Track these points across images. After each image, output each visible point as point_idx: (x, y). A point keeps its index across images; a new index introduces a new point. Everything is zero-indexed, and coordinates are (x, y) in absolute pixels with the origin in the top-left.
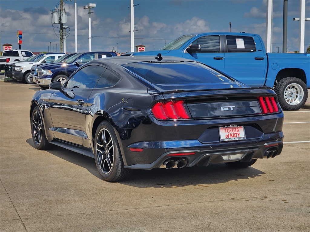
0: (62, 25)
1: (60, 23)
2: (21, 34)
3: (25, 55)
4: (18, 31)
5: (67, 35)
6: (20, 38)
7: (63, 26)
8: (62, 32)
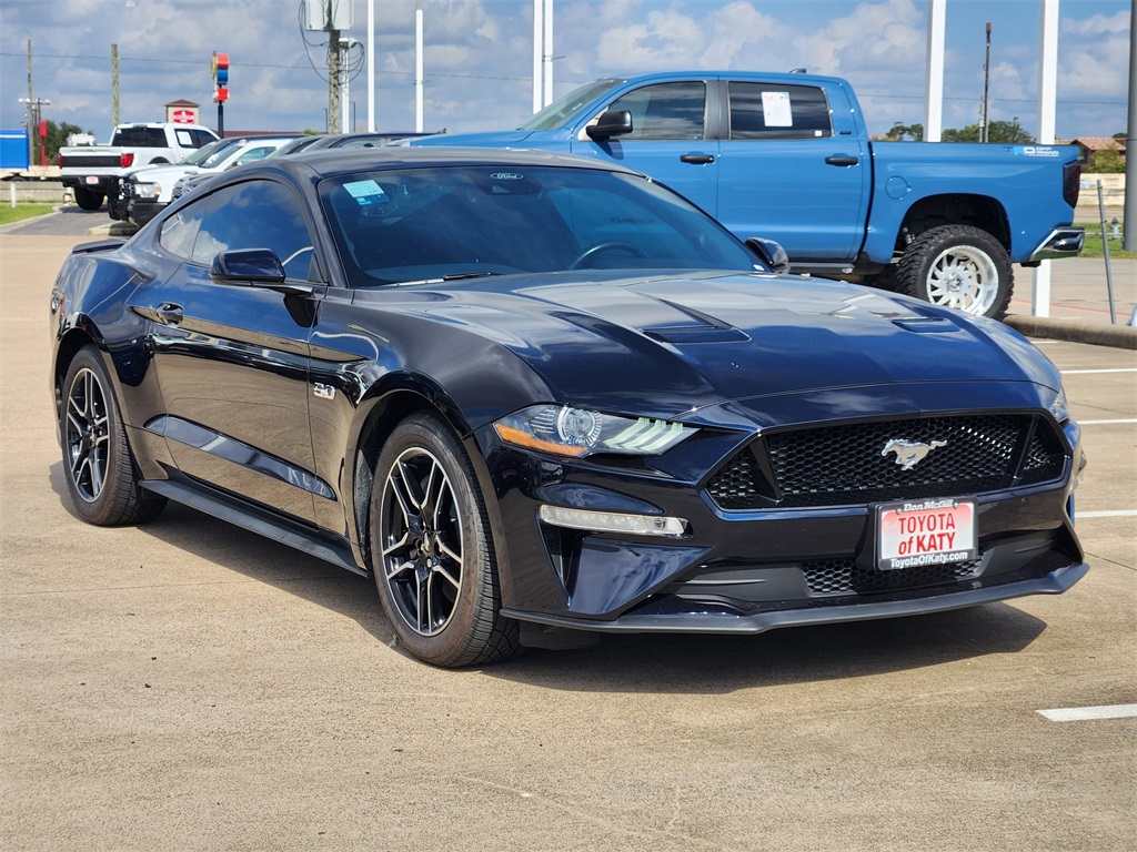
0: (335, 34)
1: (329, 27)
2: (223, 67)
3: (190, 143)
4: (214, 54)
5: (355, 73)
6: (223, 80)
7: (340, 40)
8: (338, 59)
